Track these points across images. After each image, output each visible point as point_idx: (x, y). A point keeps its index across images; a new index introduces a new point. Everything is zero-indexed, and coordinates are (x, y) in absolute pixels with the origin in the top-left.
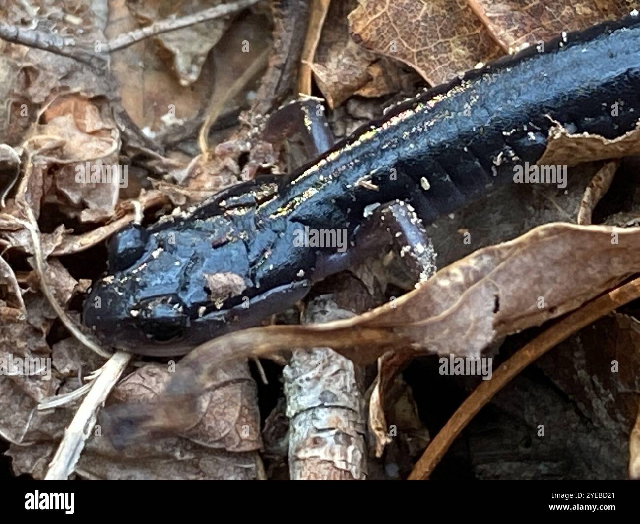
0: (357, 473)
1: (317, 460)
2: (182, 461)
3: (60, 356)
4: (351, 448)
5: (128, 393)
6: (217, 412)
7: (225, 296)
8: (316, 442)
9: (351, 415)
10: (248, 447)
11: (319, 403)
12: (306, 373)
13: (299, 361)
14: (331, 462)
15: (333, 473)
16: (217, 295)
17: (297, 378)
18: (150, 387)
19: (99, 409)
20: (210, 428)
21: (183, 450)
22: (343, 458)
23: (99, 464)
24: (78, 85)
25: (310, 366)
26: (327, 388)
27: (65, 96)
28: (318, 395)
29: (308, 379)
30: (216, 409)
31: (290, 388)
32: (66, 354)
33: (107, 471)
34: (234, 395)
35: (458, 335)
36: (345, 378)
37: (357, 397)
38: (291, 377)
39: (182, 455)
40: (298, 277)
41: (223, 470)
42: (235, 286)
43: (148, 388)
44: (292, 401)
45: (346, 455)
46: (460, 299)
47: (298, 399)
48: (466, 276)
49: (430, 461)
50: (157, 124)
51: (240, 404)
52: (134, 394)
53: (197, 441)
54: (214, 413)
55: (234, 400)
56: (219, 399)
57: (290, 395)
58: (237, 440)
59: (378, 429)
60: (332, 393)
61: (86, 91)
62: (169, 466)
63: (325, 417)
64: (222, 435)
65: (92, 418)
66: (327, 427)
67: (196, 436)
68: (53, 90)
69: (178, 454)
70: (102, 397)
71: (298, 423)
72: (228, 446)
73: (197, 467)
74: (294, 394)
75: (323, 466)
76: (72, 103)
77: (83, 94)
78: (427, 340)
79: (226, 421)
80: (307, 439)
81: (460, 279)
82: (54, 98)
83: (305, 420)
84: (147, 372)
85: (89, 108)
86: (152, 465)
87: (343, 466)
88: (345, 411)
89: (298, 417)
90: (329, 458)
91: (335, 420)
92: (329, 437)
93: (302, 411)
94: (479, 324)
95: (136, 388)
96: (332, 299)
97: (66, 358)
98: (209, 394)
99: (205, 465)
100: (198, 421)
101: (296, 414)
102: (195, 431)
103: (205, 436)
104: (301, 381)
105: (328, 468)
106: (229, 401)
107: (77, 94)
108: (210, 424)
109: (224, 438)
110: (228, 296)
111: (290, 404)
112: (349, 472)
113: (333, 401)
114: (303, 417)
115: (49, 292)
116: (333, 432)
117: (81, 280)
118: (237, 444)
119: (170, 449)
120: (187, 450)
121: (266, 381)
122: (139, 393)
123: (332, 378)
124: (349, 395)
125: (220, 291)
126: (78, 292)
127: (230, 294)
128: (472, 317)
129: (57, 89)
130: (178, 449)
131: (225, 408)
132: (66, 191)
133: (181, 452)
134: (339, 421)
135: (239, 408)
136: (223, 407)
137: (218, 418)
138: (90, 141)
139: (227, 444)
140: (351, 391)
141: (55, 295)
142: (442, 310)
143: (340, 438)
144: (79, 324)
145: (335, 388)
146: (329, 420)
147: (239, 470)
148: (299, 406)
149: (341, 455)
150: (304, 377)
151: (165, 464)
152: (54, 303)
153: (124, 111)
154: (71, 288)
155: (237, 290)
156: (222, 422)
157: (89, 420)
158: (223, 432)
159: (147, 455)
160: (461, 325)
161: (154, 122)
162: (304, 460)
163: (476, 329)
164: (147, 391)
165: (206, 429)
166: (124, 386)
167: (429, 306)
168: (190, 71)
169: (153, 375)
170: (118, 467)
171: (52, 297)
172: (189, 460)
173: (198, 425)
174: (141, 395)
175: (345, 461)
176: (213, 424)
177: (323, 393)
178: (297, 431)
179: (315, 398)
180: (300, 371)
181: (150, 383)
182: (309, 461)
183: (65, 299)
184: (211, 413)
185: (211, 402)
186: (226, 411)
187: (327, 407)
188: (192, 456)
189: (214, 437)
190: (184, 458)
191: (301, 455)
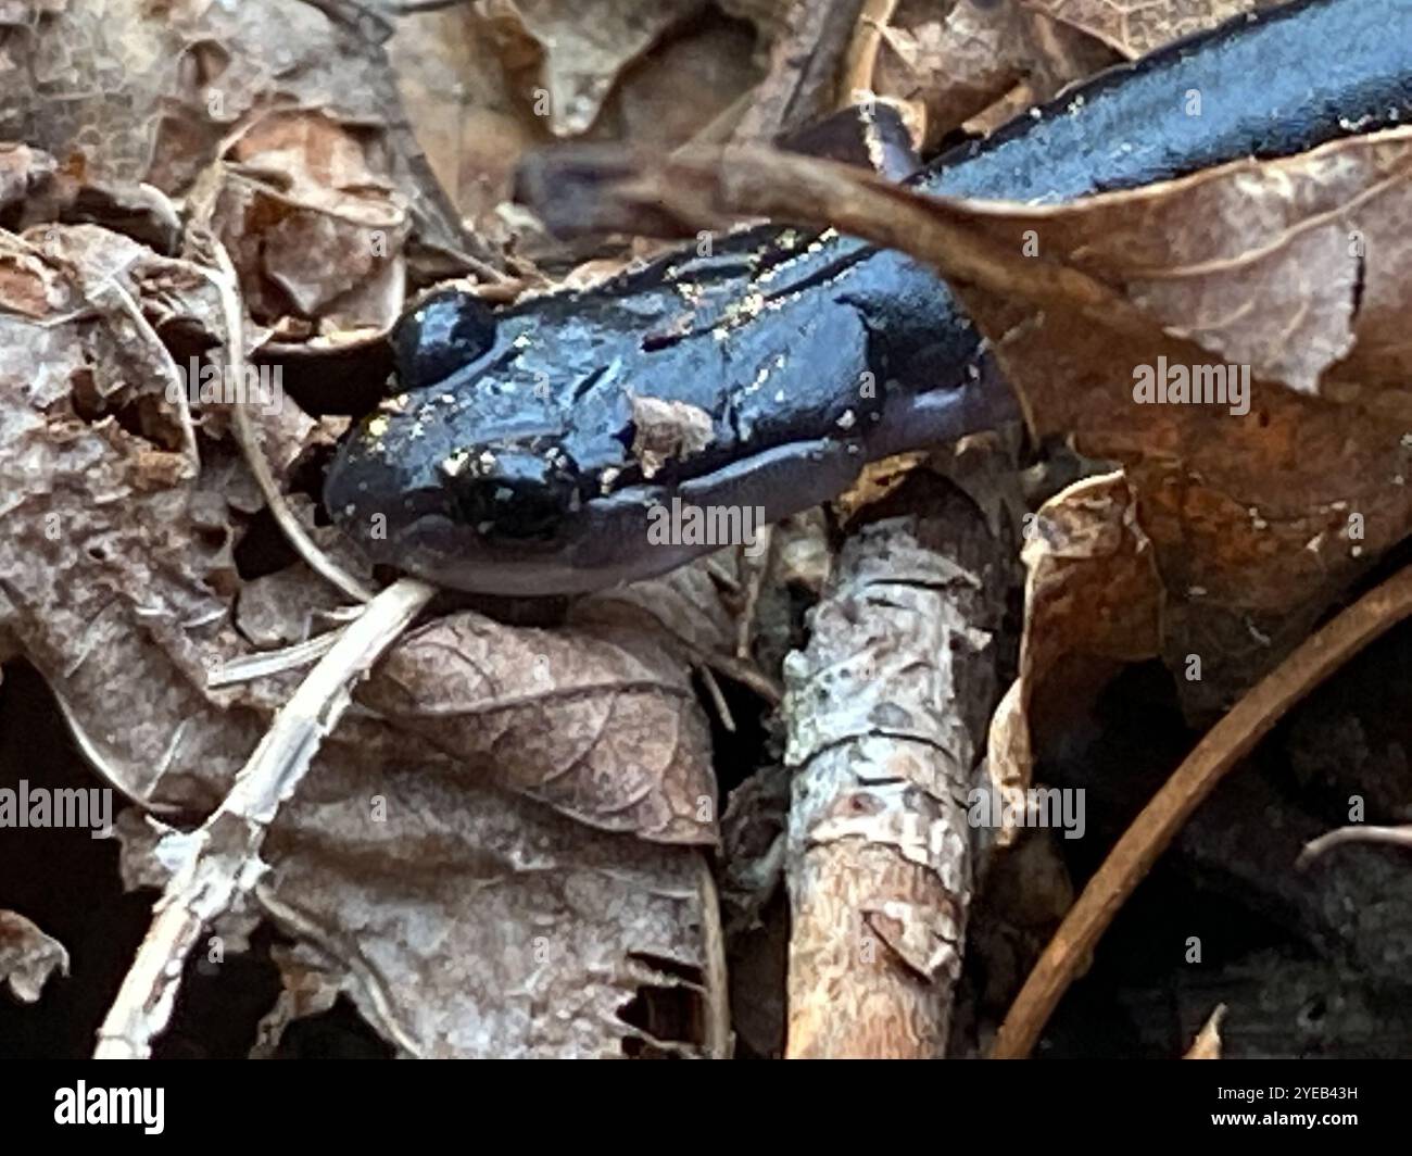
0: (952, 878)
1: (861, 842)
2: (526, 874)
3: (258, 608)
4: (941, 825)
5: (421, 666)
6: (621, 744)
7: (666, 450)
8: (858, 806)
9: (941, 760)
10: (688, 835)
11: (871, 726)
12: (840, 657)
13: (826, 632)
14: (894, 847)
15: (896, 869)
16: (650, 443)
17: (817, 673)
18: (473, 658)
19: (355, 682)
20: (605, 777)
21: (530, 848)
22: (921, 840)
23: (323, 886)
24: (318, 95)
25: (852, 645)
26: (889, 698)
27: (286, 116)
28: (868, 709)
29: (845, 673)
30: (620, 737)
31: (796, 703)
32: (271, 606)
33: (341, 903)
34: (665, 719)
35: (1271, 324)
36: (931, 683)
37: (955, 728)
38: (804, 674)
39: (527, 860)
40: (841, 429)
41: (621, 903)
42: (691, 430)
43: (467, 660)
44: (801, 730)
45: (928, 837)
46: (1282, 238)
47: (818, 723)
48: (1300, 190)
49: (1126, 868)
50: (487, 221)
51: (675, 739)
52: (436, 670)
53: (569, 812)
54: (615, 743)
55: (662, 727)
56: (628, 717)
57: (798, 717)
58: (665, 816)
59: (1009, 782)
60: (898, 708)
61: (335, 107)
62: (489, 896)
63: (882, 756)
64: (633, 798)
65: (341, 695)
66: (888, 775)
67: (569, 797)
68: (260, 98)
69: (516, 857)
70: (363, 659)
71: (814, 777)
72: (642, 829)
73: (559, 893)
74: (809, 713)
75: (874, 854)
76: (303, 128)
77: (330, 114)
78: (1203, 322)
79: (642, 769)
80: (835, 801)
81: (1286, 190)
82: (260, 115)
83: (833, 768)
84: (470, 627)
85: (340, 144)
86: (449, 895)
87: (921, 856)
88: (929, 748)
89: (814, 764)
90: (888, 837)
91: (907, 762)
92: (891, 796)
93: (826, 747)
94: (1319, 312)
95: (442, 656)
96: (905, 528)
97: (271, 615)
98: (609, 699)
99: (578, 894)
100: (578, 756)
101: (812, 756)
102: (566, 784)
103: (589, 800)
104: (829, 679)
105: (886, 859)
106: (651, 726)
107: (313, 114)
108: (604, 769)
109: (634, 805)
110: (672, 451)
111: (796, 737)
112: (934, 872)
113: (900, 725)
114: (827, 759)
115: (251, 436)
116: (901, 787)
117: (324, 418)
118: (664, 824)
119: (500, 842)
120: (538, 849)
121: (730, 724)
122: (447, 672)
123: (901, 677)
124: (939, 718)
125: (658, 433)
126: (318, 446)
127: (679, 446)
128: (1305, 288)
129: (270, 97)
130: (520, 844)
131: (641, 739)
132: (286, 280)
133: (525, 852)
134: (913, 764)
135: (673, 746)
136: (636, 734)
137: (625, 757)
138: (342, 201)
139: (642, 822)
140: (945, 712)
141: (263, 444)
142: (1242, 249)
143: (917, 800)
144: (311, 525)
145: (908, 699)
146: (892, 764)
147: (658, 905)
148: (819, 735)
149: (918, 835)
150: (835, 670)
151: (482, 890)
152: (260, 464)
153: (422, 157)
154: (302, 434)
155: (696, 440)
156: (632, 769)
157: (332, 698)
158: (634, 790)
159: (441, 858)
160: (1280, 301)
161: (483, 214)
162: (828, 844)
163: (1310, 320)
164: (466, 669)
165: (596, 779)
166: (413, 648)
167: (1215, 232)
168: (571, 110)
169: (483, 633)
170: (368, 897)
171: (257, 446)
172: (541, 872)
173: (576, 766)
174: (450, 677)
175: (925, 846)
176: (611, 770)
177: (878, 708)
178: (812, 790)
179: (860, 717)
180: (827, 657)
181: (475, 649)
182: (842, 844)
183: (285, 460)
184: (610, 744)
185: (610, 718)
186: (644, 745)
187: (891, 736)
188: (551, 864)
189: (614, 801)
190: (531, 866)
191: (819, 834)
